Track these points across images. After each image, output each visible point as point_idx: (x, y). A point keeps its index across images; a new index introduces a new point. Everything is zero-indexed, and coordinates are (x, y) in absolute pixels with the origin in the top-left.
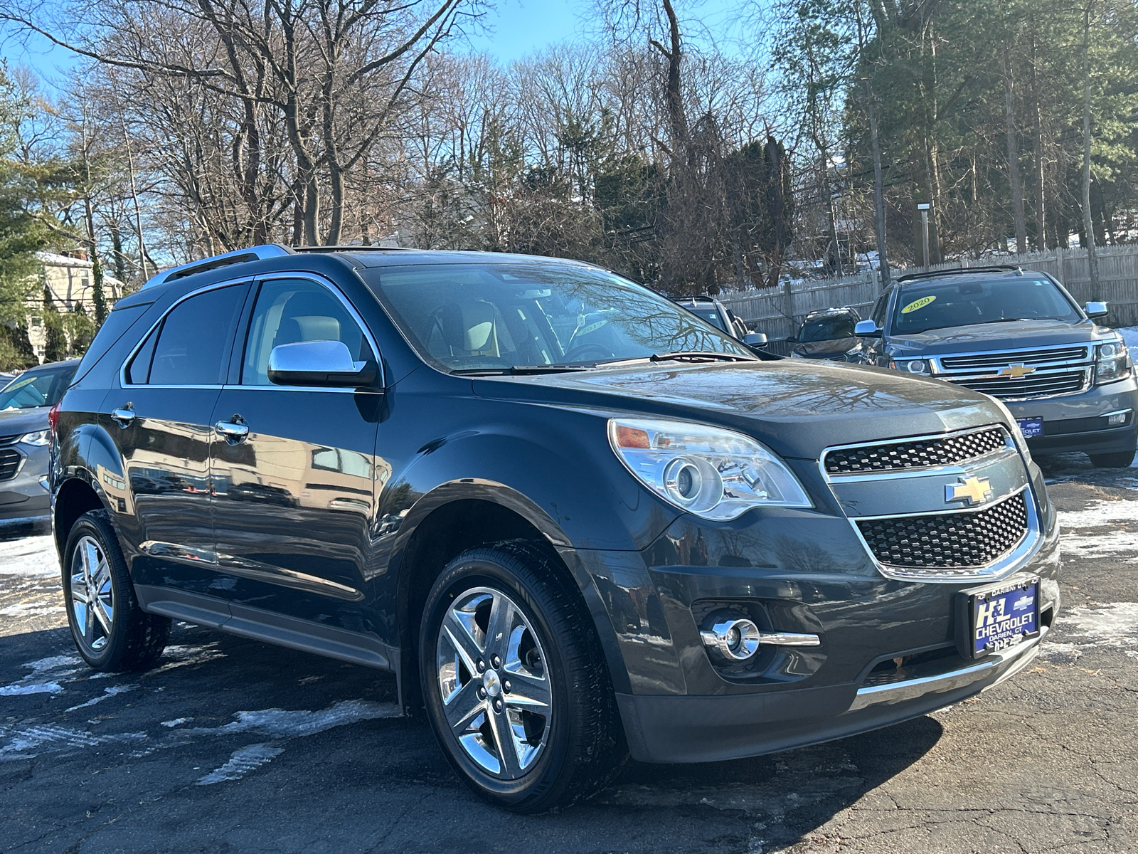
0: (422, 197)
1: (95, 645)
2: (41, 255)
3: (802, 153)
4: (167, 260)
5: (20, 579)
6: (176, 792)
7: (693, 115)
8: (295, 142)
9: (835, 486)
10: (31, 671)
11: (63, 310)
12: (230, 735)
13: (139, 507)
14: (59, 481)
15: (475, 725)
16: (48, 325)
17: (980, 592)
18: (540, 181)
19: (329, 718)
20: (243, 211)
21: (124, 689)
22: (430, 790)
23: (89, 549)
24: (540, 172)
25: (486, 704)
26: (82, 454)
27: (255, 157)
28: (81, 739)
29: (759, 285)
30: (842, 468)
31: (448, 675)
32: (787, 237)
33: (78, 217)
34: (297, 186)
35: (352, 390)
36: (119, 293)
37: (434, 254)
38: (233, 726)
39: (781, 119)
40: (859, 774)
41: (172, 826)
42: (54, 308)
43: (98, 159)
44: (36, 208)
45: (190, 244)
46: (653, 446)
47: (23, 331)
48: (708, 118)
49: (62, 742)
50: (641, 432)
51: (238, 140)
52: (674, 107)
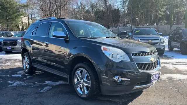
0: (72, 12)
1: (26, 70)
2: (22, 16)
3: (122, 10)
4: (38, 18)
5: (17, 60)
6: (37, 93)
7: (108, 4)
8: (56, 4)
9: (134, 58)
10: (17, 73)
11: (24, 24)
12: (44, 85)
13: (33, 52)
14: (22, 47)
15: (79, 87)
16: (22, 26)
17: (152, 74)
18: (88, 11)
19: (58, 83)
20: (48, 12)
21: (30, 77)
22: (72, 95)
23: (26, 57)
24: (88, 10)
25: (81, 85)
26: (26, 44)
27: (50, 5)
28: (24, 84)
29: (115, 27)
30: (134, 55)
31: (76, 80)
32: (119, 21)
33: (27, 11)
34: (56, 10)
35: (64, 39)
36: (32, 22)
37: (73, 20)
38: (45, 83)
39: (119, 6)
40: (132, 97)
41: (36, 98)
42: (23, 24)
43: (29, 4)
44: (21, 10)
45: (41, 16)
46: (108, 51)
47: (19, 26)
48: (110, 4)
49: (21, 84)
50: (106, 48)
51: (48, 3)
52: (106, 3)
